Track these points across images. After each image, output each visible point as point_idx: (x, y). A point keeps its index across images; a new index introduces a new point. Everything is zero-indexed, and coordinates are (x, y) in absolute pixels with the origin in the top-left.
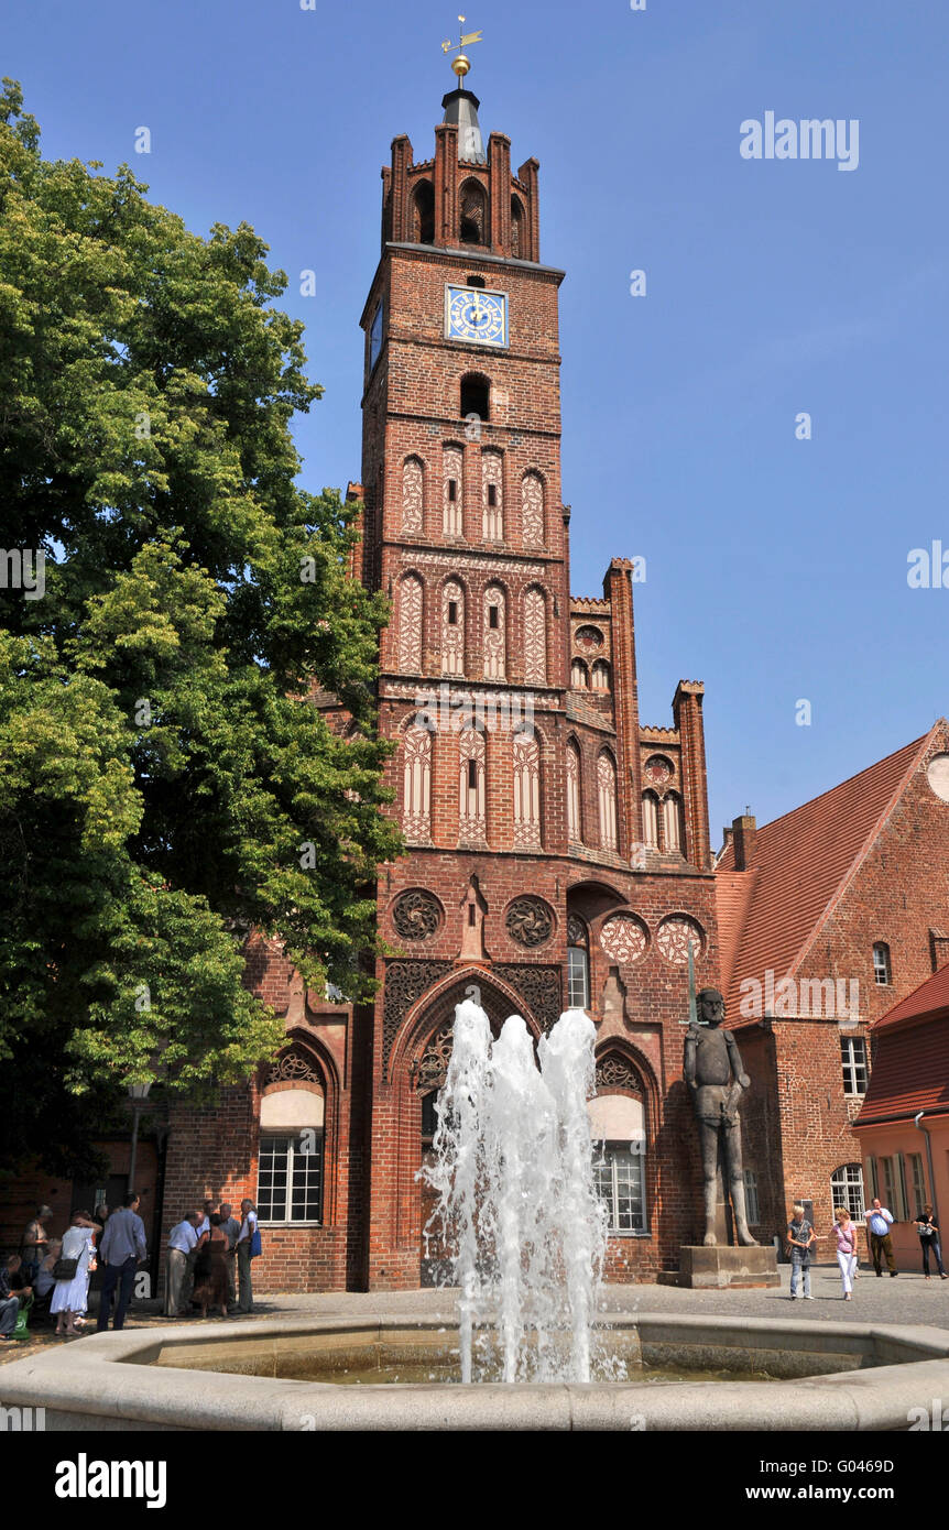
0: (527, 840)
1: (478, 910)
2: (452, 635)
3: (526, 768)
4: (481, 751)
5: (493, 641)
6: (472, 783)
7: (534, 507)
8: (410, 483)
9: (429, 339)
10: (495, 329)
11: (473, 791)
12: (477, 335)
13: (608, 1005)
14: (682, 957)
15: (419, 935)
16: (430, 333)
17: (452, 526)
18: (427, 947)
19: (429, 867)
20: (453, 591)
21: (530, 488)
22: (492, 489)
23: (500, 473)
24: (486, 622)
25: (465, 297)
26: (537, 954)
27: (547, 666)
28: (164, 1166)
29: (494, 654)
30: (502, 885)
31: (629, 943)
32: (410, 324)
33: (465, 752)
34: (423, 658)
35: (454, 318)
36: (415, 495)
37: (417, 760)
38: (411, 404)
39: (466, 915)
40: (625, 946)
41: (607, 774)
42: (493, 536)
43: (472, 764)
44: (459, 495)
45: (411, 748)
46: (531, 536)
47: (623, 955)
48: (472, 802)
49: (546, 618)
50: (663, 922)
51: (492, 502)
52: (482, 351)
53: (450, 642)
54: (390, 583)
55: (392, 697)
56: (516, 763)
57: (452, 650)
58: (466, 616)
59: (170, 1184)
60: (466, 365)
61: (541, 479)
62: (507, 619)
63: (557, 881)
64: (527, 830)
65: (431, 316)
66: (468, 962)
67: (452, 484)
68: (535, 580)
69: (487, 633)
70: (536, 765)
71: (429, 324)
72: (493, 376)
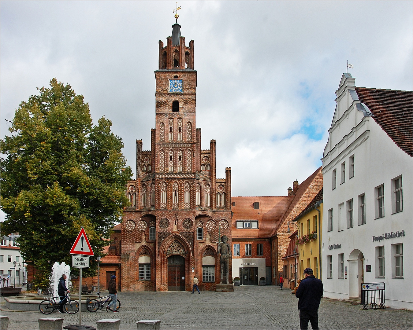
0: (187, 206)
1: (177, 222)
2: (171, 163)
3: (187, 191)
4: (177, 188)
5: (179, 163)
6: (175, 195)
7: (189, 131)
8: (161, 129)
9: (165, 93)
10: (180, 88)
11: (175, 197)
12: (176, 90)
13: (207, 239)
14: (224, 228)
15: (164, 227)
16: (165, 92)
17: (171, 138)
18: (166, 230)
19: (166, 213)
20: (171, 153)
21: (189, 126)
22: (180, 128)
23: (182, 124)
24: (178, 159)
25: (173, 82)
26: (189, 230)
27: (192, 168)
28: (120, 270)
29: (180, 166)
30: (181, 217)
31: (212, 226)
32: (160, 90)
33: (174, 189)
34: (164, 169)
35: (170, 87)
36: (162, 131)
37: (164, 191)
38: (161, 110)
39: (174, 223)
40: (211, 227)
41: (208, 190)
42: (180, 139)
43: (175, 191)
44: (172, 130)
45: (162, 189)
46: (189, 138)
47: (211, 228)
48: (175, 199)
49: (192, 157)
50: (219, 221)
51: (180, 131)
52: (177, 94)
53: (170, 165)
54: (157, 153)
55: (158, 178)
56: (185, 190)
57: (171, 166)
58: (174, 159)
59: (122, 273)
60: (173, 99)
61: (191, 124)
62: (183, 158)
63: (193, 215)
64: (187, 204)
65: (165, 87)
66: (175, 232)
67: (171, 128)
68: (189, 149)
69: (179, 162)
70: (189, 190)
71: (165, 90)
72: (180, 100)
